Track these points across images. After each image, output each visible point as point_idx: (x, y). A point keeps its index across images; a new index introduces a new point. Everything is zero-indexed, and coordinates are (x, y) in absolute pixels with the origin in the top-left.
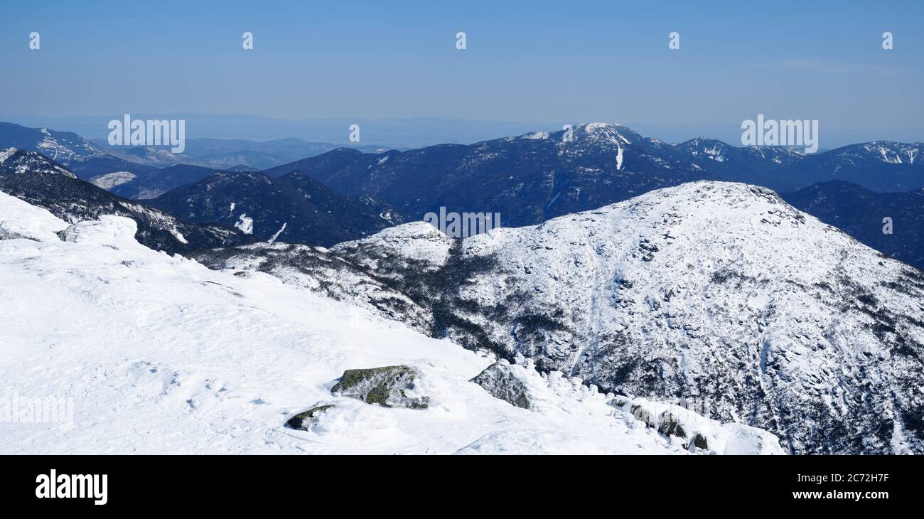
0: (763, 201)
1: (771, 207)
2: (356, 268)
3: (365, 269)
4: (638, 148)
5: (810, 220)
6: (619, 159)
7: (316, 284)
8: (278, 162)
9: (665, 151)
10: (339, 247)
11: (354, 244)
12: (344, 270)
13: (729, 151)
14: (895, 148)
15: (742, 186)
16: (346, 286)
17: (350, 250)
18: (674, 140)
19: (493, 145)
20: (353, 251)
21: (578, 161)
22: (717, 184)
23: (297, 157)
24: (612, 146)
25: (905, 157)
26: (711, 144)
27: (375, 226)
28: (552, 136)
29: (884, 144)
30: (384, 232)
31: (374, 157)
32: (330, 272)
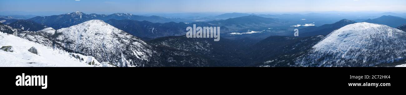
0: (102, 22)
1: (103, 23)
2: (40, 35)
3: (42, 35)
4: (84, 15)
5: (108, 25)
6: (81, 17)
7: (34, 38)
8: (28, 18)
9: (88, 15)
10: (37, 32)
11: (40, 31)
12: (38, 35)
13: (97, 15)
14: (120, 14)
15: (99, 20)
16: (39, 38)
17: (39, 32)
18: (89, 14)
19: (62, 15)
20: (40, 32)
21: (75, 17)
22: (95, 20)
23: (31, 17)
24: (80, 15)
25: (121, 15)
26: (94, 14)
27: (43, 28)
28: (71, 14)
29: (118, 13)
30: (44, 29)
31: (43, 17)
32: (36, 36)
